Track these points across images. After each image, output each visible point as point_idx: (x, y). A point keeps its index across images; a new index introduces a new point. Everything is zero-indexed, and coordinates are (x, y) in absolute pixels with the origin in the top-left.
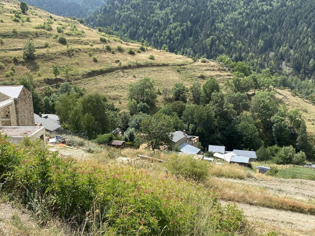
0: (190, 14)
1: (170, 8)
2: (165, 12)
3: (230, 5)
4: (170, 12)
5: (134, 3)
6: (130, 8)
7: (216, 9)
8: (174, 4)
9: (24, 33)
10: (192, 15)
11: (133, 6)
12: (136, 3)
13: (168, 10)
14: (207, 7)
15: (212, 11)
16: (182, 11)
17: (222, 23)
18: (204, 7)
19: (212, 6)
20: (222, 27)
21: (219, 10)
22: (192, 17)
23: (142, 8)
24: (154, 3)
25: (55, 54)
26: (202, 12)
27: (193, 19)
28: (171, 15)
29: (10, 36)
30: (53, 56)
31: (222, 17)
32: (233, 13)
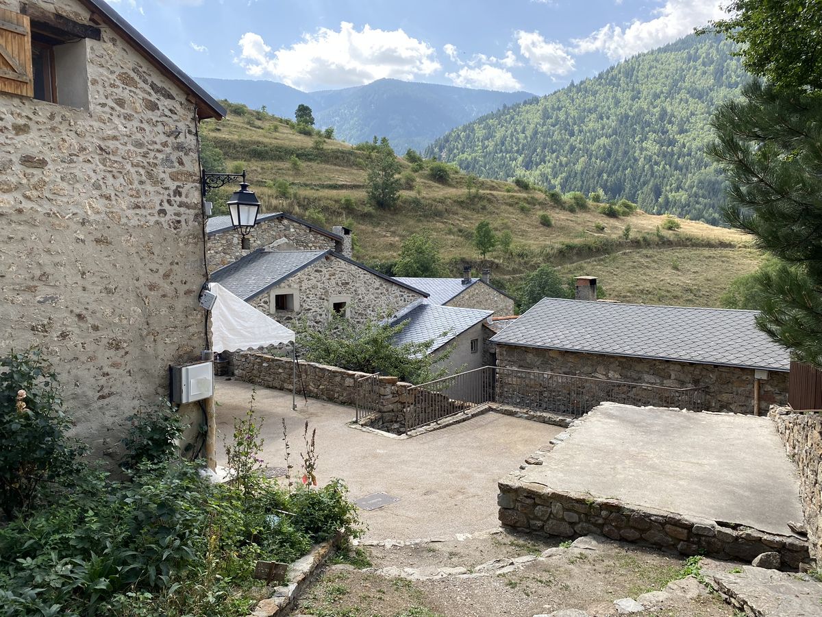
0: (600, 175)
1: (550, 164)
2: (538, 172)
3: (689, 155)
4: (550, 172)
5: (466, 159)
6: (458, 167)
7: (657, 163)
8: (557, 157)
9: (343, 153)
10: (605, 176)
11: (463, 165)
12: (469, 158)
13: (546, 168)
14: (636, 160)
15: (651, 167)
16: (579, 169)
17: (681, 192)
18: (629, 160)
19: (649, 159)
20: (685, 199)
21: (667, 167)
22: (607, 180)
23: (485, 168)
24: (510, 157)
25: (442, 202)
26: (627, 172)
27: (609, 184)
28: (555, 176)
29: (310, 157)
30: (440, 207)
31: (678, 179)
32: (702, 171)
